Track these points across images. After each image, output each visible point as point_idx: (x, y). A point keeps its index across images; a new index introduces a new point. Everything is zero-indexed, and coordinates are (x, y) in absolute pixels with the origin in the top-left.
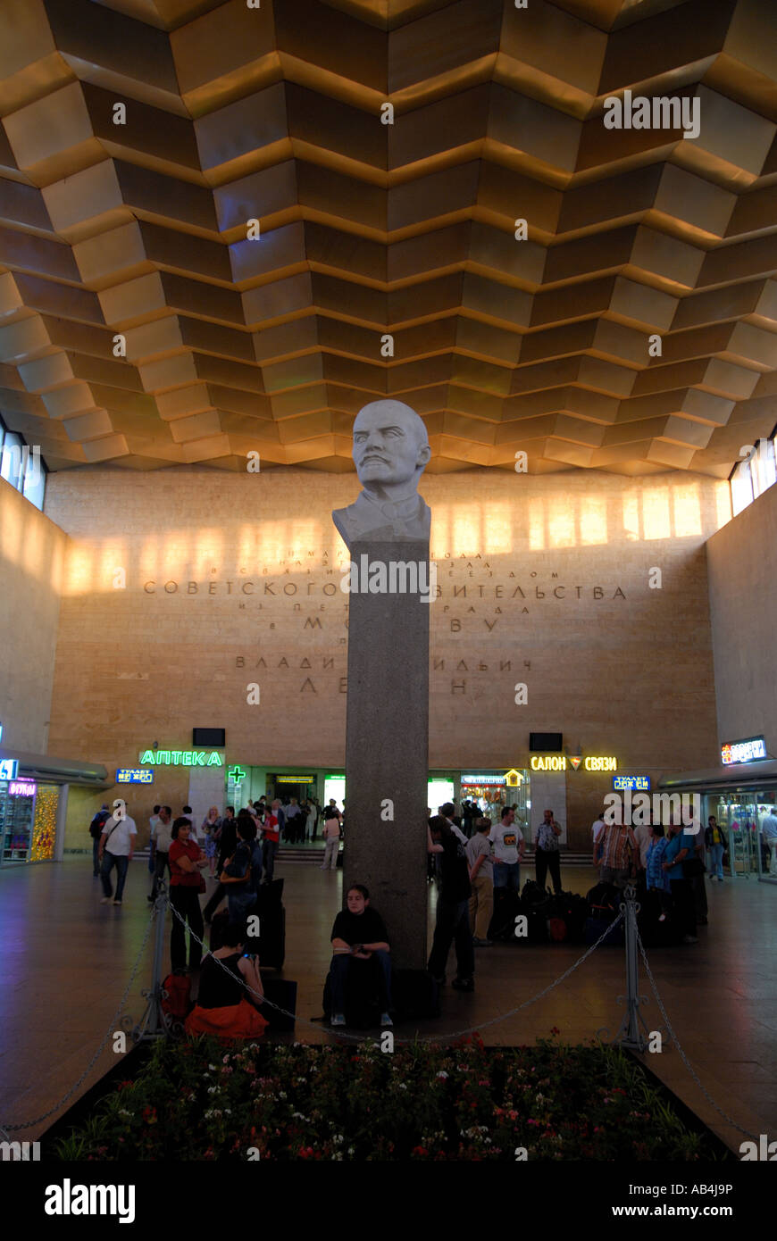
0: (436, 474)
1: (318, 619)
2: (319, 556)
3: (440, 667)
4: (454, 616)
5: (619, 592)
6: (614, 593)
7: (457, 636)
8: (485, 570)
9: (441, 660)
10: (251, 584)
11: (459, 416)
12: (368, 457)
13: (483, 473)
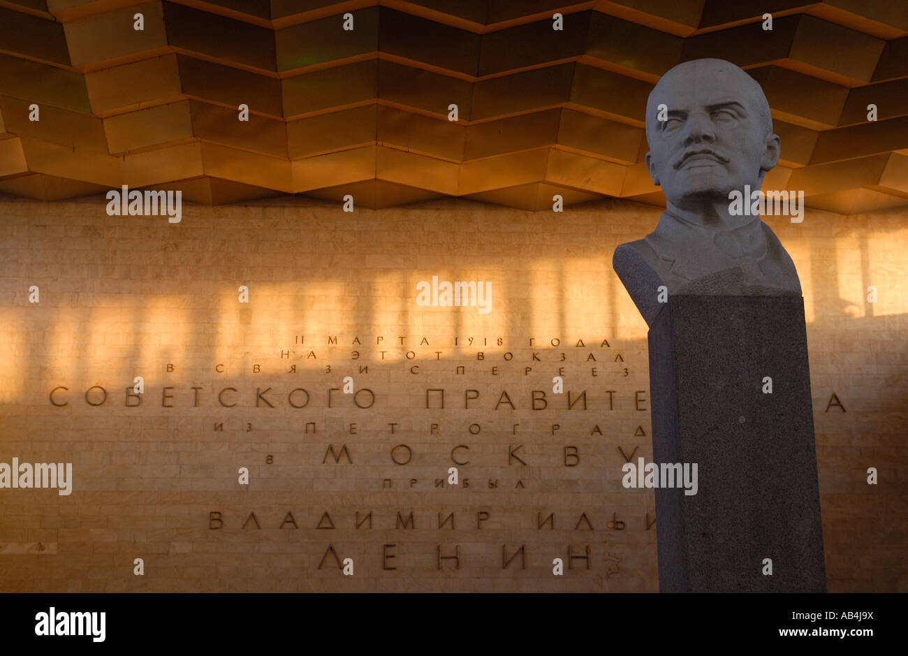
0: (534, 212)
1: (345, 448)
2: (345, 344)
3: (548, 526)
4: (568, 442)
5: (834, 402)
6: (826, 404)
7: (575, 473)
8: (617, 366)
9: (549, 513)
10: (235, 390)
11: (584, 115)
12: (693, 153)
13: (609, 208)
